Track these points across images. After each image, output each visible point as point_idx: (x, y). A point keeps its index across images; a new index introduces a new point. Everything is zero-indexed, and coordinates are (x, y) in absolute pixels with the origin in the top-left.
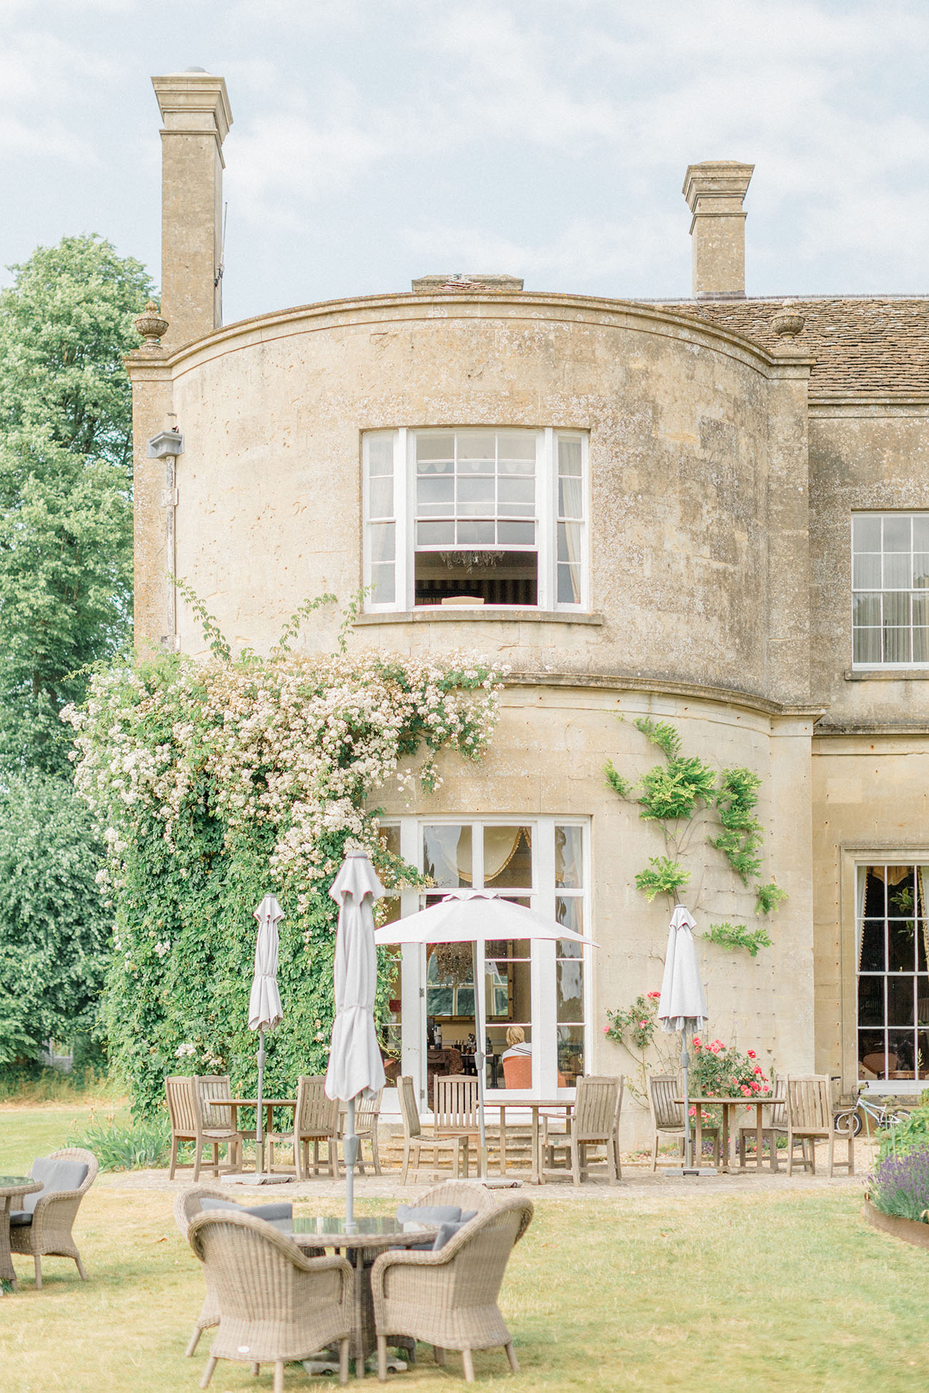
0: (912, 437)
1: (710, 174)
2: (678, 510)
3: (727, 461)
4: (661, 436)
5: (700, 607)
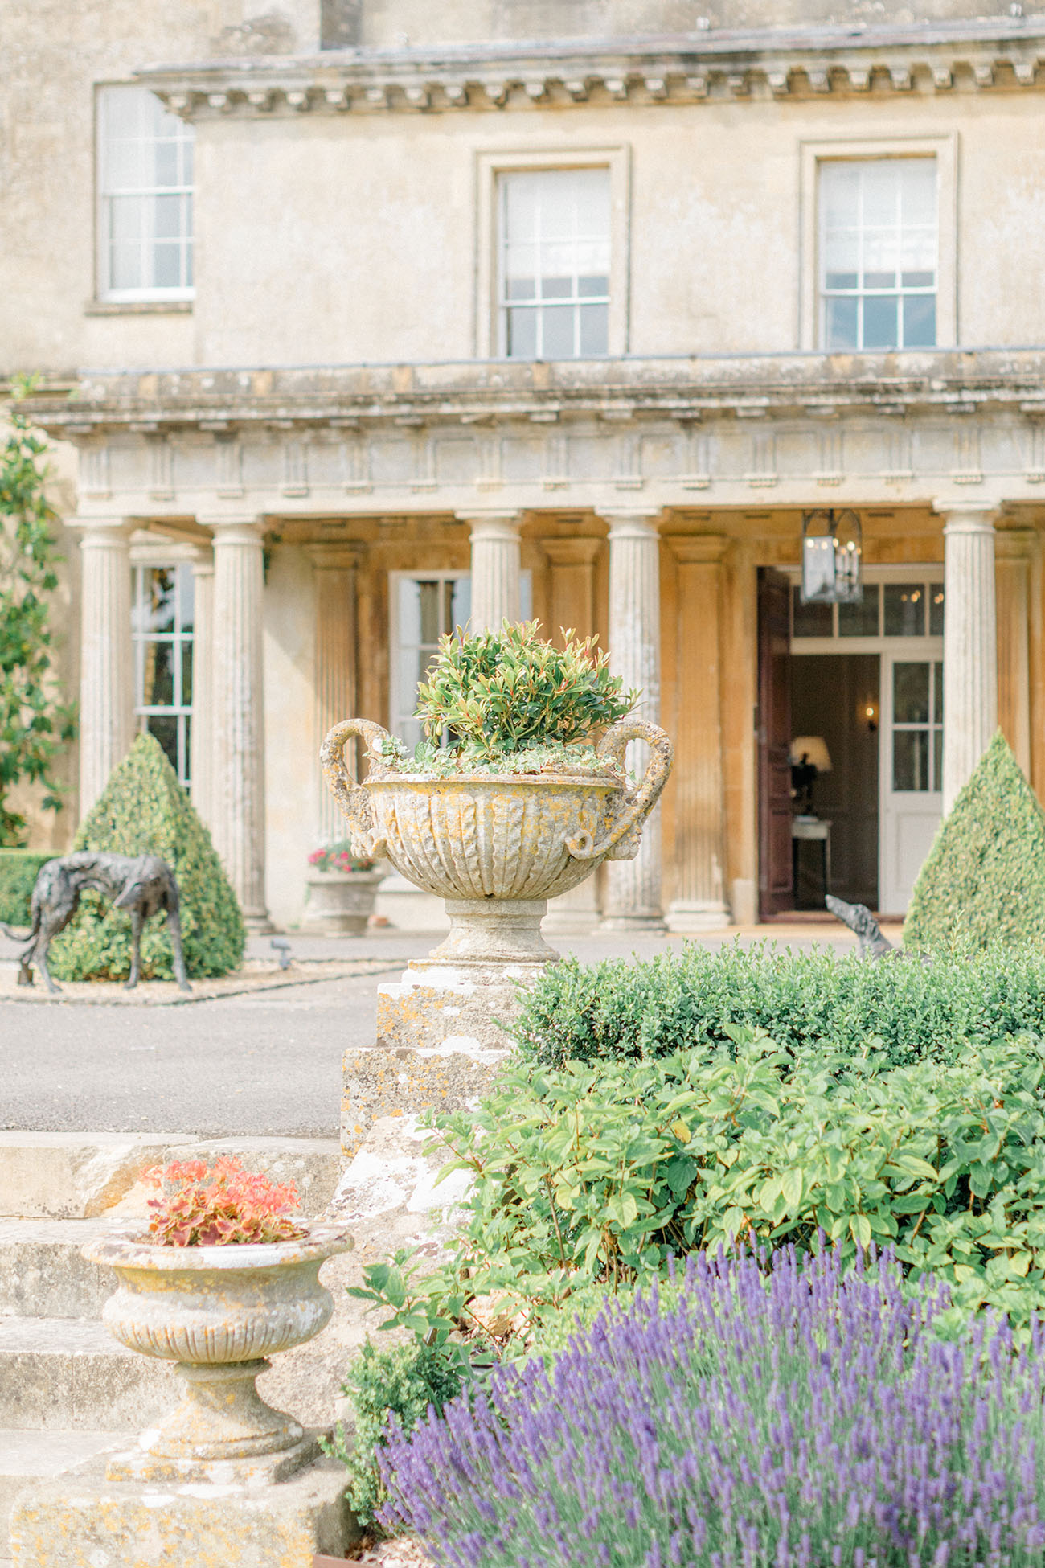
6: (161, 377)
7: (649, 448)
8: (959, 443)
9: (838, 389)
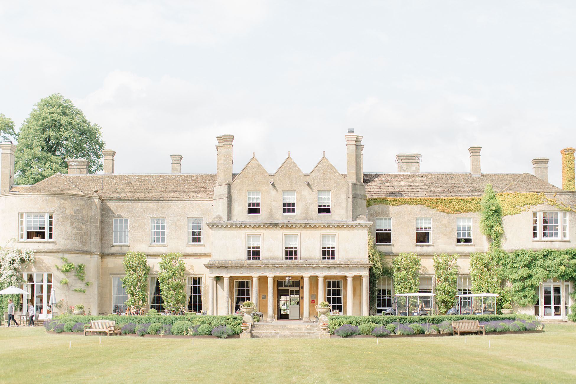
0: (123, 206)
1: (106, 152)
2: (69, 224)
3: (80, 215)
4: (66, 213)
5: (74, 238)
6: (219, 261)
7: (273, 269)
8: (306, 270)
9: (294, 265)
